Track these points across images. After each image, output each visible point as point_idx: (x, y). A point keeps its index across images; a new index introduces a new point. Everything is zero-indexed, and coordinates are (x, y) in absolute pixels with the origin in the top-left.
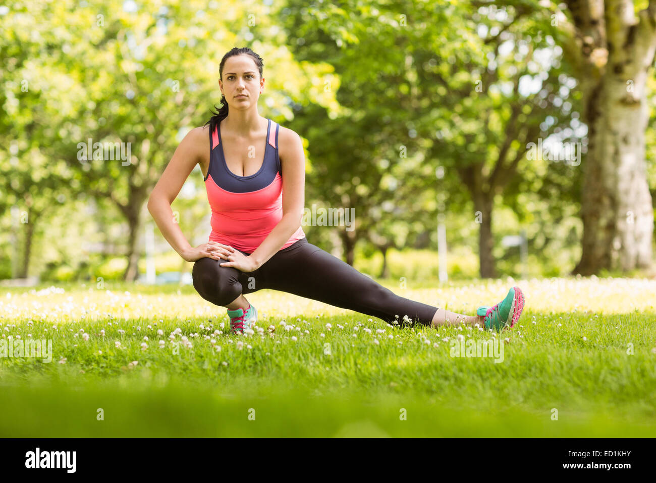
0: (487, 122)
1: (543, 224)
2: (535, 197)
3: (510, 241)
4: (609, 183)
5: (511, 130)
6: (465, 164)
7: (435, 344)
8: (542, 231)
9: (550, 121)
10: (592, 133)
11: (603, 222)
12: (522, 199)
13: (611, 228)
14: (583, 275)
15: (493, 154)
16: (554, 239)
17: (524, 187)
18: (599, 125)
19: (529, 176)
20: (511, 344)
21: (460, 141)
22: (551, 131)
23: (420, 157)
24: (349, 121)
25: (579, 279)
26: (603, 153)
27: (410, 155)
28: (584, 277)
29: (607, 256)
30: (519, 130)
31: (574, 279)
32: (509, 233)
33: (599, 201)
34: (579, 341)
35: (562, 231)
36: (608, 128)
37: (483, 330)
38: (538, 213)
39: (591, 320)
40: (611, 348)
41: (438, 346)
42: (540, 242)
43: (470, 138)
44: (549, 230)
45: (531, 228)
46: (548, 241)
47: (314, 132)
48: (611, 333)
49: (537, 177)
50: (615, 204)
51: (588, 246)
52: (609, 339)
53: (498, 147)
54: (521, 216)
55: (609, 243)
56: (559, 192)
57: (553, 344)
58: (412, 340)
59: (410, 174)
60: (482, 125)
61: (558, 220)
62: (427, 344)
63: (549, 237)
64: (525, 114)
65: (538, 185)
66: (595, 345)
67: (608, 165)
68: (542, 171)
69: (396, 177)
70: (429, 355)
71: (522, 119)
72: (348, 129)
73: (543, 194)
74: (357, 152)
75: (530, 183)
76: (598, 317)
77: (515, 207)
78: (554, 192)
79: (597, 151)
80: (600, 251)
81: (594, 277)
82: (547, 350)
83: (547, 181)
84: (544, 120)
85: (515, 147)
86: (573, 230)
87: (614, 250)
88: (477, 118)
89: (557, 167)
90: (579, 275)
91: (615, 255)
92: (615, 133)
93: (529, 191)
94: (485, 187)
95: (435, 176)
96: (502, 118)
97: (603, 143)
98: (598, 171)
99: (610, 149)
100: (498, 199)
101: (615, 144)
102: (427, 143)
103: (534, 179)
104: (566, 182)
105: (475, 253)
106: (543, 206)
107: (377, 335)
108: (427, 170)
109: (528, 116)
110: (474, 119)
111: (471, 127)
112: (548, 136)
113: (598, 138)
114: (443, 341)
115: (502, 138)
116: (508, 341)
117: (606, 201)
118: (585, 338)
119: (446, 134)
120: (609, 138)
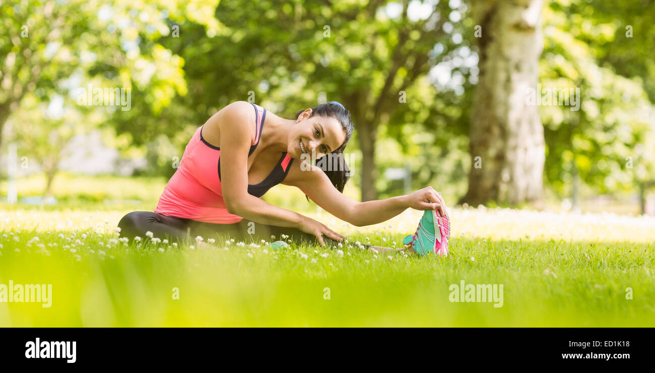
0: (373, 48)
1: (428, 157)
2: (420, 127)
3: (394, 174)
4: (499, 111)
5: (398, 58)
6: (349, 90)
7: (313, 260)
8: (427, 165)
9: (439, 48)
10: (483, 58)
11: (492, 152)
12: (407, 129)
13: (501, 158)
14: (470, 205)
15: (378, 81)
16: (440, 173)
17: (409, 117)
18: (491, 50)
19: (415, 106)
20: (393, 262)
21: (344, 65)
22: (439, 60)
23: (301, 81)
24: (228, 40)
25: (466, 209)
26: (494, 80)
27: (291, 80)
28: (471, 207)
29: (495, 188)
30: (407, 56)
31: (461, 208)
32: (393, 165)
33: (488, 130)
34: (466, 261)
35: (448, 166)
36: (500, 53)
37: (364, 248)
38: (423, 145)
39: (479, 243)
40: (501, 268)
41: (315, 262)
42: (425, 175)
43: (354, 64)
44: (434, 164)
45: (414, 161)
46: (433, 175)
47: (190, 51)
48: (500, 255)
49: (423, 106)
50: (504, 133)
51: (475, 177)
52: (498, 262)
53: (384, 74)
54: (405, 148)
55: (498, 174)
56: (446, 124)
57: (438, 263)
58: (288, 256)
59: (291, 99)
60: (368, 50)
61: (445, 153)
62: (304, 259)
63: (434, 171)
64: (414, 41)
65: (424, 115)
66: (483, 266)
67: (499, 93)
68: (429, 101)
69: (275, 102)
70: (306, 271)
71: (410, 45)
72: (227, 50)
73: (429, 125)
74: (236, 73)
75: (416, 113)
76: (486, 241)
77: (399, 138)
78: (440, 123)
79: (487, 78)
80: (487, 183)
81: (481, 207)
82: (433, 269)
83: (433, 112)
84: (432, 47)
85: (401, 75)
86: (459, 165)
87: (503, 182)
88: (363, 42)
89: (445, 96)
90: (466, 205)
91: (503, 188)
92: (507, 60)
93: (413, 122)
94: (370, 115)
95: (316, 102)
96: (388, 44)
97: (495, 69)
98: (489, 99)
99: (502, 76)
100: (382, 129)
101: (507, 71)
102: (310, 68)
103: (420, 108)
104: (454, 113)
105: (357, 185)
106: (428, 137)
107: (250, 249)
108: (309, 96)
109: (418, 42)
110: (359, 43)
111: (355, 51)
112: (437, 64)
113: (489, 64)
114: (321, 257)
115: (389, 66)
116: (391, 259)
117: (496, 131)
118: (473, 259)
119: (330, 58)
120: (501, 64)
